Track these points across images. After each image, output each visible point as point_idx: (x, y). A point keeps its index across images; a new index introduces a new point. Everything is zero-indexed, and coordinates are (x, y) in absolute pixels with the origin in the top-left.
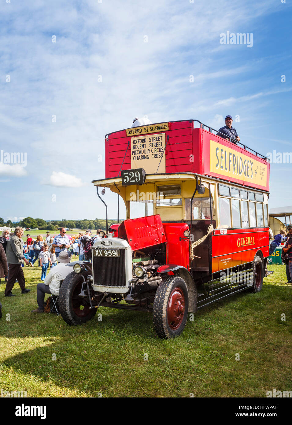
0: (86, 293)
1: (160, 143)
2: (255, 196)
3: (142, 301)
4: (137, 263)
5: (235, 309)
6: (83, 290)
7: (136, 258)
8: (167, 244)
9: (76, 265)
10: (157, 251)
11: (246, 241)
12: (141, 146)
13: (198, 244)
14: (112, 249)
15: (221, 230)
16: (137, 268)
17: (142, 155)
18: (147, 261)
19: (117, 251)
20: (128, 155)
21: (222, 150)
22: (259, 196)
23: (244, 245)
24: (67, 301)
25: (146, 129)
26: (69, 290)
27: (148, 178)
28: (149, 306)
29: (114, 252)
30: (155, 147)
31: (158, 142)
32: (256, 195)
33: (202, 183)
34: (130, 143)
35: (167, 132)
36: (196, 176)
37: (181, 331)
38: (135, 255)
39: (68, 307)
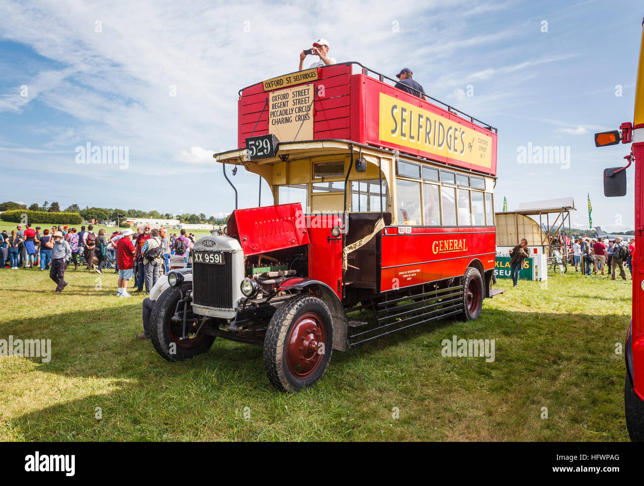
0: (181, 316)
1: (307, 99)
2: (469, 181)
3: (259, 331)
4: (261, 274)
5: (423, 346)
6: (177, 312)
7: (261, 266)
8: (310, 247)
10: (296, 257)
11: (451, 245)
12: (282, 104)
13: (357, 248)
14: (215, 252)
15: (399, 227)
17: (283, 117)
19: (220, 255)
20: (266, 118)
21: (403, 110)
22: (476, 181)
23: (446, 251)
24: (161, 326)
25: (288, 79)
26: (164, 310)
27: (282, 148)
29: (217, 257)
30: (300, 105)
31: (304, 97)
32: (471, 179)
33: (363, 156)
34: (268, 100)
35: (316, 82)
36: (350, 144)
37: (314, 381)
38: (259, 263)
39: (162, 335)
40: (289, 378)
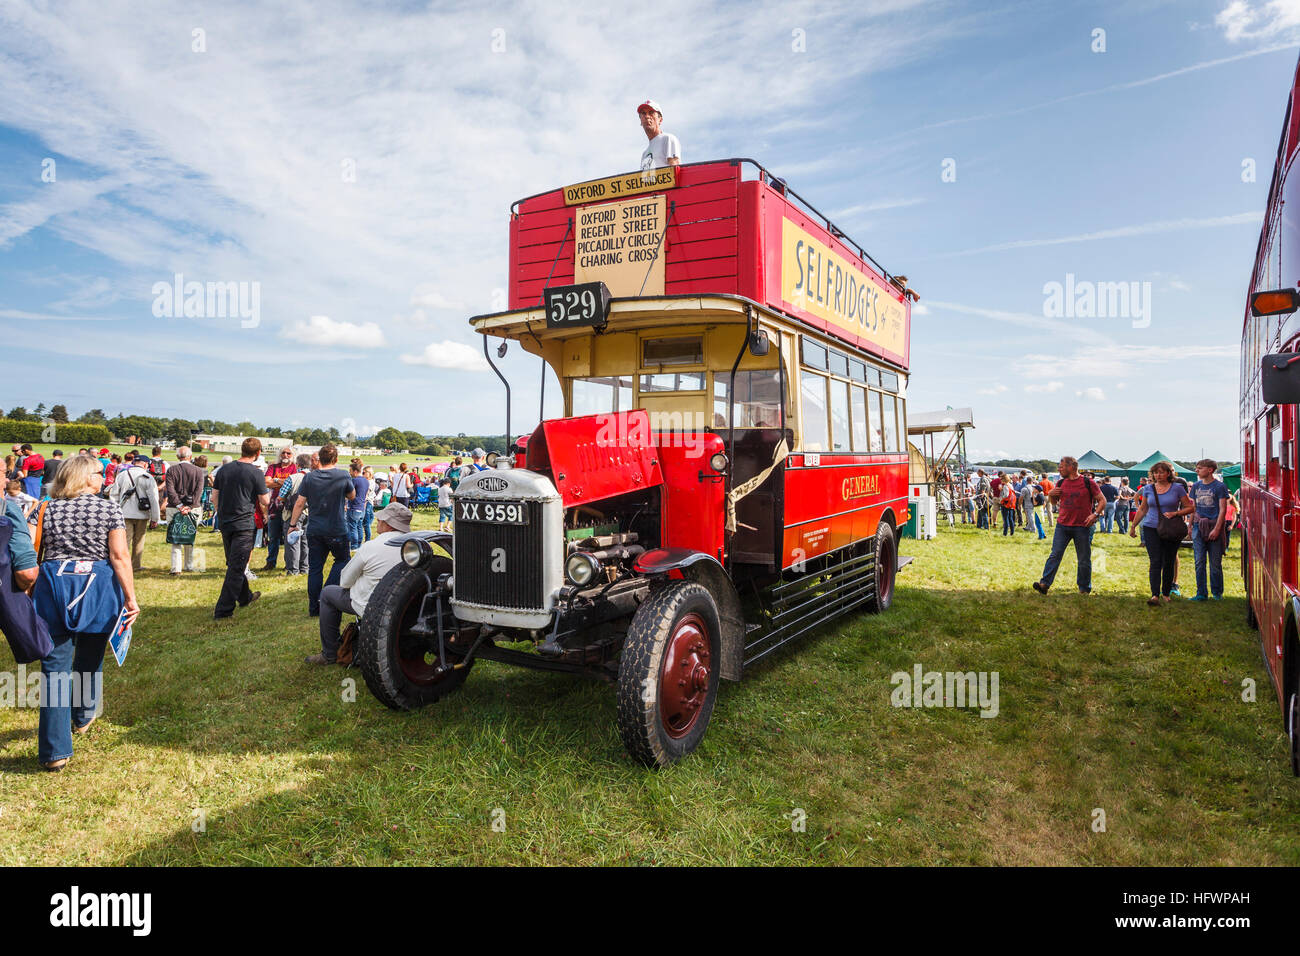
0: (432, 623)
1: (652, 222)
2: (879, 377)
3: (590, 651)
4: (579, 542)
5: (836, 660)
6: (423, 616)
7: (578, 527)
8: (664, 490)
9: (408, 545)
10: (638, 508)
11: (863, 484)
12: (602, 229)
13: (749, 491)
14: (506, 501)
15: (805, 454)
16: (574, 559)
17: (603, 252)
18: (609, 535)
19: (520, 507)
20: (568, 254)
21: (811, 250)
22: (889, 377)
23: (858, 495)
24: (383, 643)
25: (616, 185)
26: (389, 613)
27: (616, 308)
28: (609, 664)
29: (511, 511)
30: (638, 233)
31: (647, 217)
32: (882, 374)
33: (761, 327)
34: (572, 223)
35: (671, 191)
36: (746, 304)
37: (698, 741)
38: (575, 520)
39: (385, 660)
40: (664, 741)
